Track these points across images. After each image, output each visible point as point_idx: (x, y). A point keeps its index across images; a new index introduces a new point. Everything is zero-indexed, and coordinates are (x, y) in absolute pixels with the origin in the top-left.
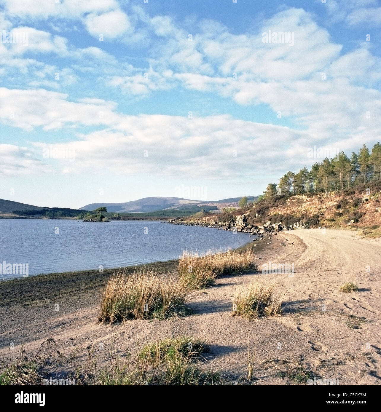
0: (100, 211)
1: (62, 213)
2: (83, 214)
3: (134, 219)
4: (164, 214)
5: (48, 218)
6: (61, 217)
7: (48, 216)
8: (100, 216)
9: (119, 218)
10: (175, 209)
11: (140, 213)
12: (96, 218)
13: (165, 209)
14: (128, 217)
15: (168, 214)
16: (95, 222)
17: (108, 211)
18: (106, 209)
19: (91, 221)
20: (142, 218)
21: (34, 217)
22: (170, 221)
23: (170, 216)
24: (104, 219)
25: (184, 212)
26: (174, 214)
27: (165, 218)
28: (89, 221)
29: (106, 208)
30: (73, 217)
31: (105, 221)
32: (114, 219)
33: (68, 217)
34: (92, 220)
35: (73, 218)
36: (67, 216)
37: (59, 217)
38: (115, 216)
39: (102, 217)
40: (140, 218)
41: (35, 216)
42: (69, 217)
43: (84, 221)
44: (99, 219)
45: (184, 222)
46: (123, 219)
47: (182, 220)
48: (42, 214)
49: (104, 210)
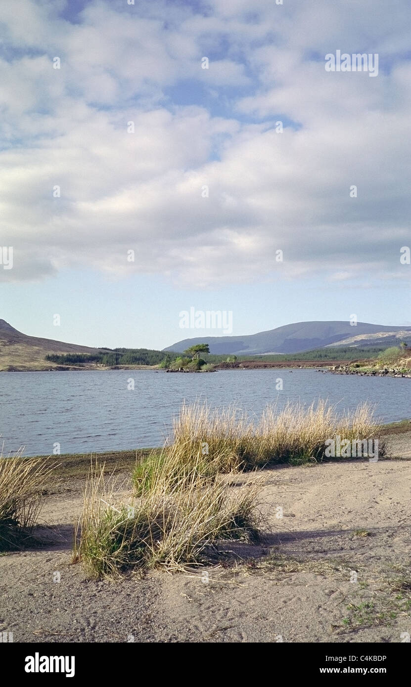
0: (197, 351)
1: (131, 358)
2: (168, 359)
3: (265, 366)
4: (326, 356)
5: (107, 368)
6: (130, 366)
7: (108, 363)
8: (197, 361)
9: (236, 366)
10: (349, 345)
11: (280, 355)
12: (190, 365)
13: (330, 345)
14: (255, 363)
15: (335, 355)
16: (187, 372)
17: (212, 352)
18: (208, 347)
19: (180, 371)
20: (280, 363)
21: (83, 366)
22: (334, 369)
23: (338, 358)
24: (204, 367)
25: (369, 351)
26: (347, 355)
27: (327, 362)
28: (177, 371)
29: (207, 345)
30: (151, 365)
31: (207, 371)
32: (227, 366)
33: (142, 366)
34: (182, 369)
35: (153, 367)
36: (142, 364)
37: (127, 366)
38: (228, 360)
39: (202, 363)
40: (278, 363)
41: (84, 364)
42: (145, 364)
43: (167, 372)
44: (196, 368)
45: (361, 369)
46: (244, 367)
47: (358, 366)
48: (98, 361)
49: (204, 349)
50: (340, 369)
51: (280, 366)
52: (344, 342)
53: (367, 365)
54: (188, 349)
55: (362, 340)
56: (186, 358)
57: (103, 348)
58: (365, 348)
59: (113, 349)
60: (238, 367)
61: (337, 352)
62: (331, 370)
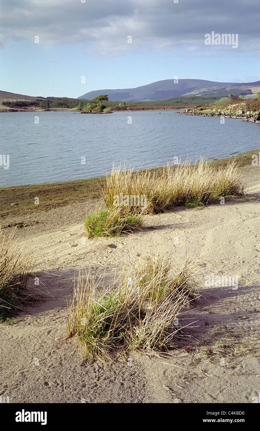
0: (100, 100)
1: (58, 104)
2: (82, 104)
3: (143, 109)
4: (181, 102)
5: (42, 110)
6: (57, 109)
7: (43, 107)
8: (101, 106)
9: (125, 109)
10: (195, 94)
11: (152, 101)
12: (96, 108)
13: (184, 95)
14: (137, 107)
15: (187, 101)
16: (94, 113)
17: (110, 99)
18: (107, 97)
19: (90, 113)
20: (153, 107)
21: (27, 109)
22: (187, 111)
23: (189, 103)
24: (105, 110)
25: (208, 99)
26: (195, 101)
27: (182, 106)
28: (88, 113)
29: (107, 96)
30: (71, 108)
31: (107, 113)
32: (119, 109)
33: (65, 109)
34: (91, 111)
35: (71, 109)
36: (65, 107)
37: (55, 109)
38: (120, 105)
39: (103, 107)
40: (151, 107)
41: (27, 107)
42: (66, 108)
43: (82, 113)
44: (100, 110)
45: (203, 111)
46: (130, 109)
47: (202, 110)
48: (36, 106)
49: (105, 98)
50: (191, 111)
51: (152, 109)
52: (193, 93)
53: (208, 109)
54: (94, 98)
55: (204, 92)
56: (93, 104)
57: (39, 97)
58: (206, 97)
59: (45, 97)
60: (126, 109)
61: (188, 100)
62: (185, 112)
